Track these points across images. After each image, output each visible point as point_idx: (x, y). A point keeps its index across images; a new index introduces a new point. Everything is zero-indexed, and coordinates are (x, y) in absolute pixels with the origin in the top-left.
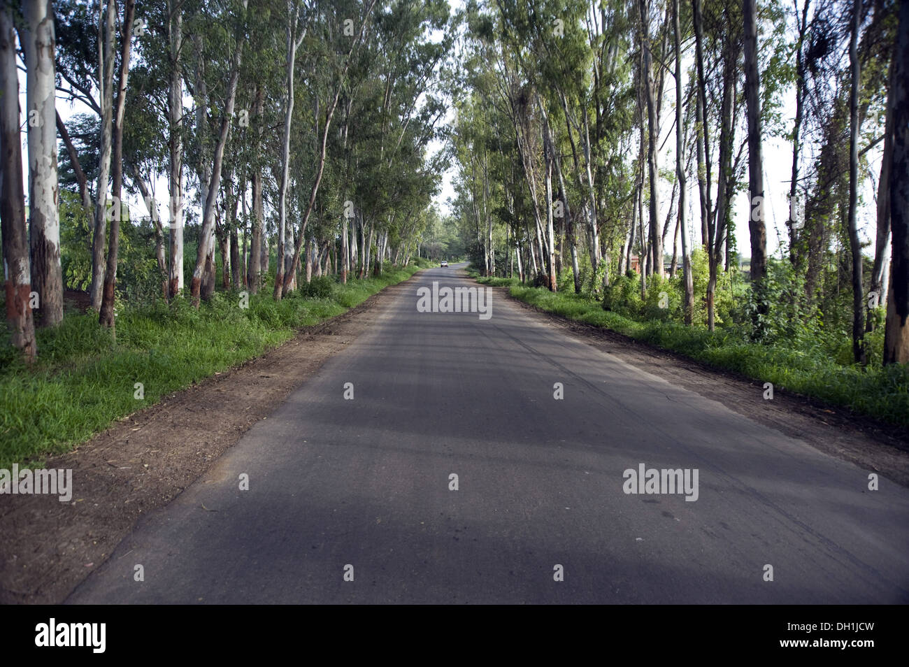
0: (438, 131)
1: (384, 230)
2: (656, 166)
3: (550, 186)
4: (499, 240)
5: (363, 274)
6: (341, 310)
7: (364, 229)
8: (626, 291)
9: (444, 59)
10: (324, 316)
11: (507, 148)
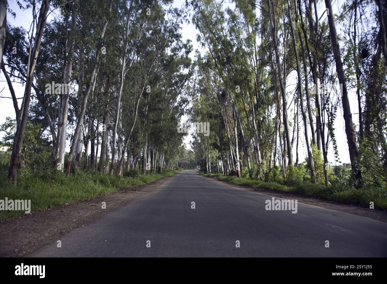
0: (187, 111)
1: (163, 152)
2: (287, 116)
3: (236, 131)
4: (213, 158)
5: (153, 171)
6: (142, 183)
7: (154, 151)
8: (275, 174)
9: (189, 80)
10: (133, 185)
11: (216, 117)
